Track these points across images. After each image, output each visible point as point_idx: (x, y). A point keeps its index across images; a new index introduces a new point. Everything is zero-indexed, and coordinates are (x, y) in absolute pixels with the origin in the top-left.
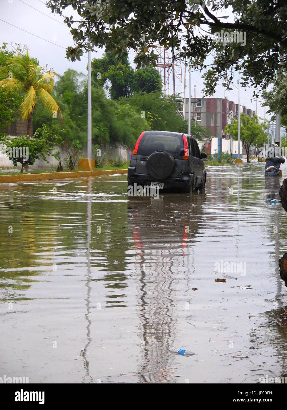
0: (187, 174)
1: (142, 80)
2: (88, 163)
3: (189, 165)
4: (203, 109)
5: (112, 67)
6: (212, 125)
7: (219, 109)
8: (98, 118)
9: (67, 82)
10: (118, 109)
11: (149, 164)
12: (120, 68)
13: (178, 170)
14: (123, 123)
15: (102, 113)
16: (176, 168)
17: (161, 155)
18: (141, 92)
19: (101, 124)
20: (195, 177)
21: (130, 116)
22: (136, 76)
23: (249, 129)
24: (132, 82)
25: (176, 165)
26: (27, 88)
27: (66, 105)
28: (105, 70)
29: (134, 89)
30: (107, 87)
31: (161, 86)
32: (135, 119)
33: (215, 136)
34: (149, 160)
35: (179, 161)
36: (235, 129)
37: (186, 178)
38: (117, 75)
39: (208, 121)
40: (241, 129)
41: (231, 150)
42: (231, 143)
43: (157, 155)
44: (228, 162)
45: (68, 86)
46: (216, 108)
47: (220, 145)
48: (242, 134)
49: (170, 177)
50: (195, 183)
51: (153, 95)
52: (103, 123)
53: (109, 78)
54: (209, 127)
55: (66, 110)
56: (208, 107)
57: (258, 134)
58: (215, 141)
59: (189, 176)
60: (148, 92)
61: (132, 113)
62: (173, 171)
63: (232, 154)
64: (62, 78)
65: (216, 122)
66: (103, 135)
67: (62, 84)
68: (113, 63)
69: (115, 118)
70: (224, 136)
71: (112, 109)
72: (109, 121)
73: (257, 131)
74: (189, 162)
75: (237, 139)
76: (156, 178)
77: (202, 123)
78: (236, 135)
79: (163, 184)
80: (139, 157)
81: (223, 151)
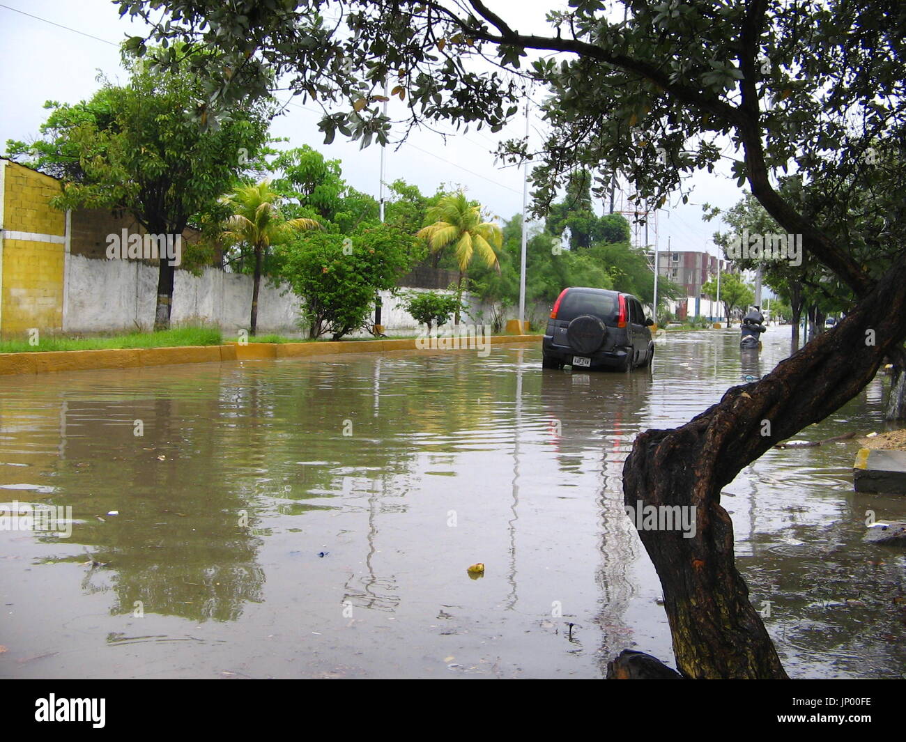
0: (622, 348)
1: (607, 229)
2: (518, 325)
3: (625, 335)
4: (681, 264)
5: (572, 213)
6: (690, 282)
7: (699, 265)
8: (548, 271)
9: (514, 228)
10: (573, 261)
11: (572, 332)
12: (582, 215)
13: (610, 342)
14: (579, 277)
15: (553, 265)
16: (608, 339)
17: (587, 321)
18: (604, 242)
19: (551, 279)
20: (636, 352)
21: (588, 269)
22: (599, 224)
23: (729, 289)
24: (595, 230)
25: (607, 334)
26: (460, 235)
27: (509, 256)
28: (565, 216)
29: (598, 239)
30: (566, 236)
31: (629, 236)
32: (593, 273)
33: (693, 295)
34: (571, 328)
35: (612, 330)
36: (714, 289)
37: (621, 353)
38: (578, 222)
39: (686, 278)
40: (721, 289)
41: (711, 312)
42: (711, 304)
43: (581, 320)
44: (704, 327)
45: (515, 233)
46: (695, 263)
47: (698, 307)
48: (721, 294)
49: (598, 351)
50: (634, 359)
51: (618, 246)
52: (553, 277)
53: (569, 225)
54: (686, 285)
55: (509, 261)
56: (686, 262)
57: (741, 295)
58: (691, 302)
59: (626, 351)
60: (612, 242)
61: (589, 266)
62: (604, 343)
63: (711, 318)
64: (509, 224)
65: (694, 280)
66: (553, 291)
67: (508, 230)
68: (573, 209)
69: (568, 272)
70: (703, 296)
71: (567, 260)
72: (561, 275)
73: (739, 292)
74: (625, 331)
75: (715, 301)
76: (580, 351)
77: (678, 280)
78: (715, 295)
79: (589, 360)
80: (559, 322)
81: (701, 313)
